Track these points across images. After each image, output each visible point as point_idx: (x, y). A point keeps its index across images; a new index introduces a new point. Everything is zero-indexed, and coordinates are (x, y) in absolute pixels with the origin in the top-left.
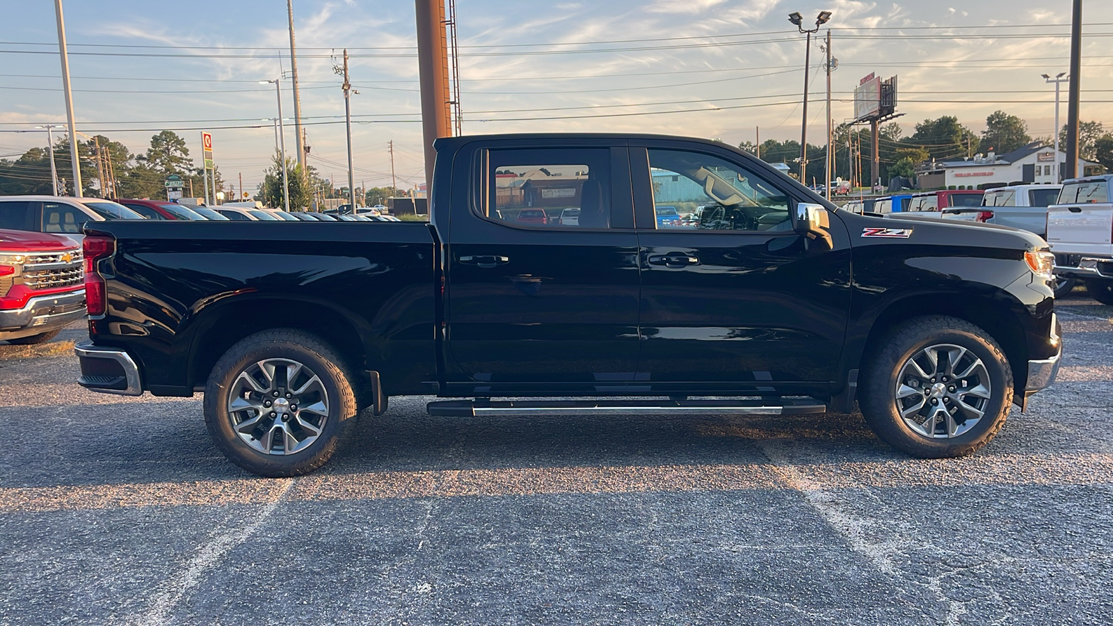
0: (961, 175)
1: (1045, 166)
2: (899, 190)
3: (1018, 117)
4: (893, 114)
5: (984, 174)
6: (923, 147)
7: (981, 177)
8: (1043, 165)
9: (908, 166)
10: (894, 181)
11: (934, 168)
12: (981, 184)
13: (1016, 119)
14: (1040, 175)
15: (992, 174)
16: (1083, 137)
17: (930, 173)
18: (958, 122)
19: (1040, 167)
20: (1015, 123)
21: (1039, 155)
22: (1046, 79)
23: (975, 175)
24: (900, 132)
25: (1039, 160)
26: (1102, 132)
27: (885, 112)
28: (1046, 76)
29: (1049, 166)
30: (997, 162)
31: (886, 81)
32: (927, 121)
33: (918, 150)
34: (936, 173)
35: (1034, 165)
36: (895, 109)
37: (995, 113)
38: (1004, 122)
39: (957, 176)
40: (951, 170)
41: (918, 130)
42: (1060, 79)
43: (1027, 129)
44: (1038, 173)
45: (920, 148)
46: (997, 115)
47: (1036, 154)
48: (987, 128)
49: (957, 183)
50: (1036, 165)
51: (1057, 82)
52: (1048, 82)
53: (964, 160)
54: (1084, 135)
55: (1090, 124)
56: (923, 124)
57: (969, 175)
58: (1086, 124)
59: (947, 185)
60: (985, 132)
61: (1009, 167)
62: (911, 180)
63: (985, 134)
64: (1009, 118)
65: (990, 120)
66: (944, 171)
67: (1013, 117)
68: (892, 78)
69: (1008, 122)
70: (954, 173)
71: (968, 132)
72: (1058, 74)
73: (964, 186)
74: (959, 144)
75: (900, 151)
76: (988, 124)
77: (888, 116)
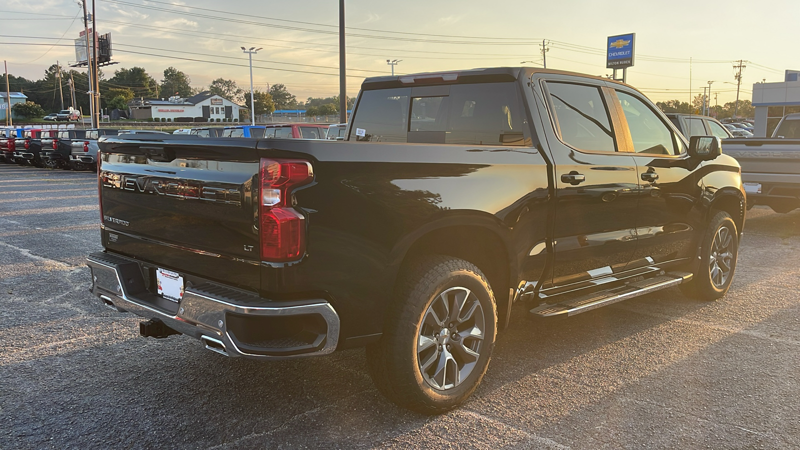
0: (162, 111)
1: (221, 108)
2: (118, 119)
3: (184, 73)
4: (110, 62)
5: (178, 111)
6: (129, 88)
7: (176, 113)
8: (215, 107)
9: (122, 102)
10: (114, 112)
11: (143, 104)
12: (176, 117)
13: (183, 74)
14: (213, 113)
15: (183, 111)
16: (225, 90)
17: (140, 108)
18: (146, 72)
19: (213, 108)
20: (183, 76)
21: (211, 100)
22: (243, 50)
23: (172, 111)
24: (103, 75)
25: (212, 104)
26: (236, 87)
27: (103, 59)
28: (243, 48)
29: (218, 108)
30: (186, 103)
31: (101, 36)
32: (123, 69)
33: (126, 90)
34: (145, 108)
35: (209, 106)
36: (111, 58)
37: (169, 68)
38: (176, 75)
39: (160, 111)
40: (156, 106)
41: (117, 75)
42: (251, 51)
43: (190, 81)
44: (212, 112)
45: (127, 89)
46: (170, 70)
47: (210, 99)
48: (164, 78)
49: (160, 116)
50: (210, 107)
51: (250, 53)
52: (244, 52)
53: (162, 100)
54: (226, 88)
55: (228, 82)
56: (120, 71)
57: (168, 111)
58: (226, 81)
59: (153, 117)
60: (163, 81)
61: (193, 107)
62: (126, 112)
63: (163, 83)
64: (178, 73)
65: (166, 73)
66: (151, 107)
67: (181, 72)
68: (106, 34)
69: (178, 76)
70: (157, 109)
71: (153, 80)
72: (251, 48)
73: (165, 119)
74: (148, 88)
75: (112, 90)
76: (165, 75)
77: (105, 63)
